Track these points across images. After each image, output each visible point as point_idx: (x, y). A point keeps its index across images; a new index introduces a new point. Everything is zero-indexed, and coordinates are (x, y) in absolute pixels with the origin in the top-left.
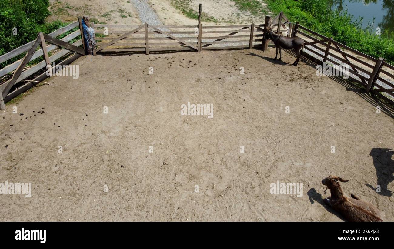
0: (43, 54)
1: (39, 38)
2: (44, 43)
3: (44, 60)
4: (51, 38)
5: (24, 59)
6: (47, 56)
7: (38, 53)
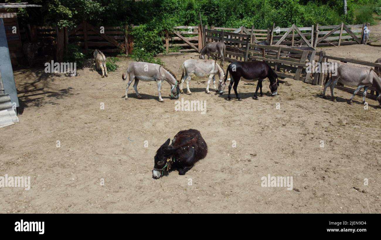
0: (339, 33)
1: (341, 25)
2: (342, 29)
3: (339, 37)
4: (346, 27)
5: (331, 31)
6: (341, 35)
7: (338, 32)
